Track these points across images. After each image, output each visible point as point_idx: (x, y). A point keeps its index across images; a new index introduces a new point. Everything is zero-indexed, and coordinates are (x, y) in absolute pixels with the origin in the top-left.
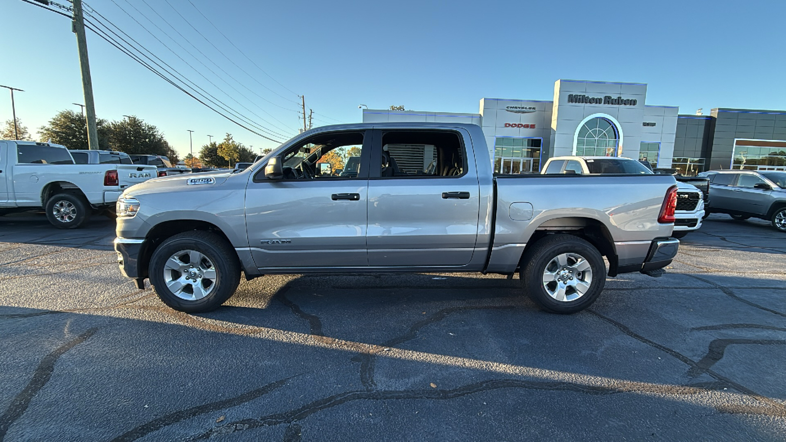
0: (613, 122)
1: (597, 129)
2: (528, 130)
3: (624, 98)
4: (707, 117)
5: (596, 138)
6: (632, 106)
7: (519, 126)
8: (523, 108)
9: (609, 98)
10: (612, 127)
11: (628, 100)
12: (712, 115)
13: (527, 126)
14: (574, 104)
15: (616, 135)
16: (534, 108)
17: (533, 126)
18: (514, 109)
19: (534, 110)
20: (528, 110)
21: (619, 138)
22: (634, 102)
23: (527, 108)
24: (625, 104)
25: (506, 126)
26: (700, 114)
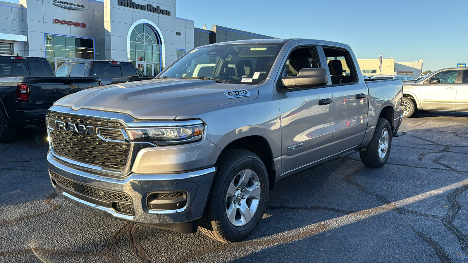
0: (155, 29)
1: (144, 34)
2: (79, 29)
3: (162, 8)
4: (210, 31)
5: (145, 43)
6: (167, 16)
7: (69, 23)
8: (71, 4)
9: (151, 6)
10: (155, 33)
11: (165, 11)
12: (212, 30)
13: (77, 25)
14: (123, 7)
15: (159, 41)
16: (83, 6)
17: (83, 26)
18: (61, 4)
19: (82, 8)
20: (77, 7)
21: (161, 44)
22: (168, 13)
23: (76, 5)
24: (163, 14)
25: (56, 23)
26: (205, 29)
